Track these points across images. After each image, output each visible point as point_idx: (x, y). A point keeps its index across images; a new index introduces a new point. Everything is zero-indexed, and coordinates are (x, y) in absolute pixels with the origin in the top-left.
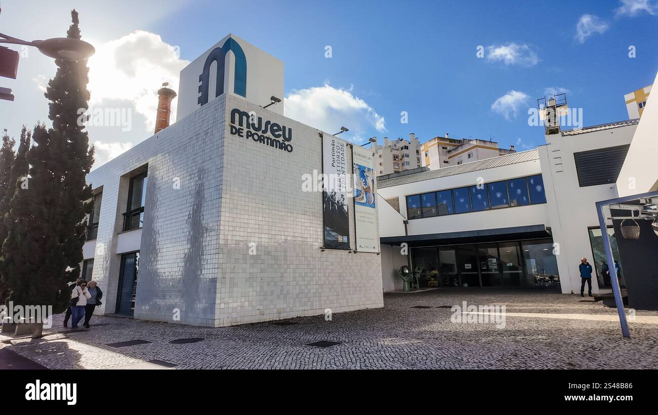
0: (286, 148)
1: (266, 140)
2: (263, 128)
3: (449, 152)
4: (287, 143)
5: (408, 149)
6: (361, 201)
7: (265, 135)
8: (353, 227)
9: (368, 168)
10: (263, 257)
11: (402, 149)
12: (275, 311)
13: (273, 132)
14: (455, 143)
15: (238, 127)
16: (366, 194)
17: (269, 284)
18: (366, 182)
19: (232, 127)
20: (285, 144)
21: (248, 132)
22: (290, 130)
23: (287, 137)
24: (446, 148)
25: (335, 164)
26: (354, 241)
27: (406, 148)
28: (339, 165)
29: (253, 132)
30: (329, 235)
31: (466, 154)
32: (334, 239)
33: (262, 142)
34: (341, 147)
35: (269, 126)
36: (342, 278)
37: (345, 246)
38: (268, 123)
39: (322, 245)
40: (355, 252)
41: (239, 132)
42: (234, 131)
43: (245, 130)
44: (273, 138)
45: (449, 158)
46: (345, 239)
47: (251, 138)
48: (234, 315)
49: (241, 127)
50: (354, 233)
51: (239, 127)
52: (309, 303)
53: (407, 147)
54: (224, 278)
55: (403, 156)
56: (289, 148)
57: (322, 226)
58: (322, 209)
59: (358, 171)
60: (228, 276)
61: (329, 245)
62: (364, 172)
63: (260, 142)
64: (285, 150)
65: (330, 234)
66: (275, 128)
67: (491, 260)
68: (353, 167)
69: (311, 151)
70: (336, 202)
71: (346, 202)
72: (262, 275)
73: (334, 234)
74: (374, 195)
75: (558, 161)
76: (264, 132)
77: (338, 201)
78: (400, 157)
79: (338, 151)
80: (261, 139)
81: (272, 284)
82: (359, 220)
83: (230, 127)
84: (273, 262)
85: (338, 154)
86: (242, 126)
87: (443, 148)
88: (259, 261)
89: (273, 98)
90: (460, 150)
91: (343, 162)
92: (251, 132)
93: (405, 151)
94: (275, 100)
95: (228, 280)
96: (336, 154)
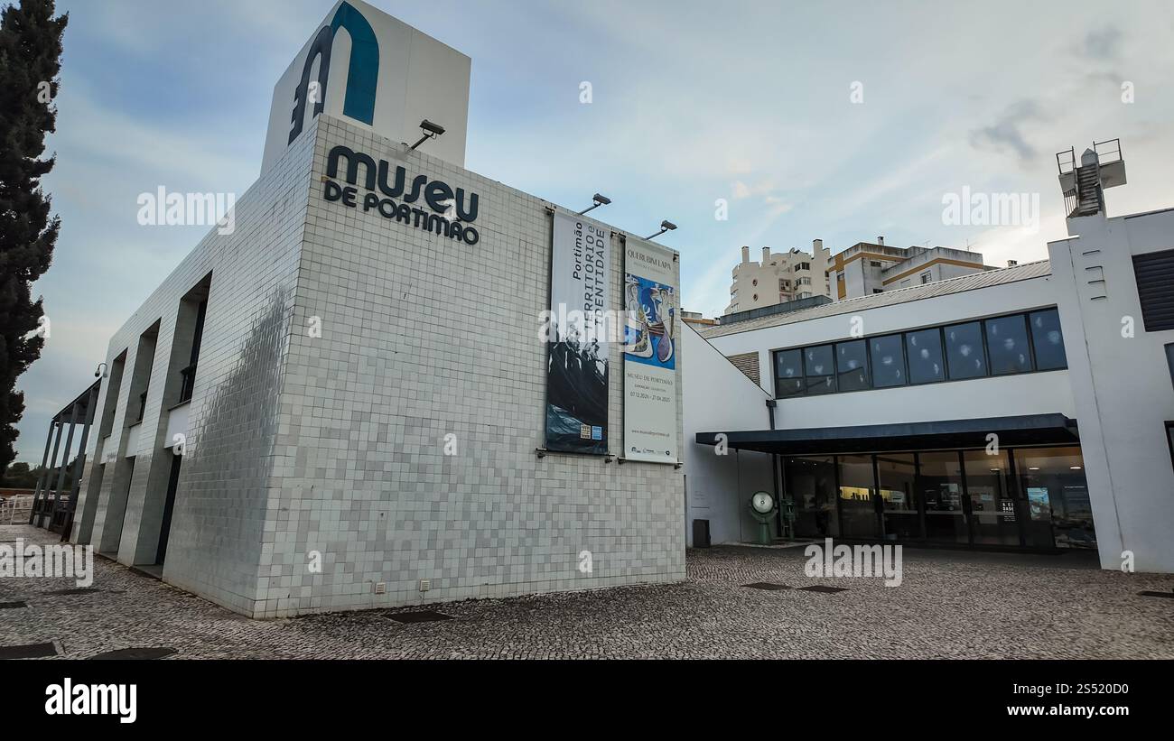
0: (461, 235)
1: (412, 216)
2: (408, 190)
3: (885, 271)
4: (464, 225)
5: (808, 268)
6: (641, 354)
7: (411, 206)
8: (619, 408)
9: (661, 286)
10: (387, 467)
11: (797, 268)
12: (412, 585)
13: (431, 200)
14: (897, 254)
15: (343, 185)
16: (652, 339)
17: (399, 526)
18: (655, 314)
19: (329, 185)
20: (460, 227)
21: (367, 197)
22: (474, 198)
23: (467, 210)
24: (879, 264)
25: (582, 274)
26: (619, 436)
27: (806, 266)
28: (589, 275)
29: (381, 197)
30: (559, 422)
31: (918, 275)
32: (569, 431)
33: (403, 219)
34: (596, 238)
35: (423, 188)
36: (585, 515)
37: (597, 449)
38: (421, 180)
39: (539, 444)
40: (621, 462)
41: (347, 197)
42: (333, 192)
43: (361, 192)
44: (431, 213)
45: (885, 283)
46: (597, 433)
47: (374, 211)
48: (306, 592)
49: (352, 186)
50: (619, 422)
51: (347, 185)
52: (500, 569)
53: (808, 264)
54: (285, 509)
55: (799, 283)
56: (470, 236)
57: (541, 404)
58: (543, 366)
59: (635, 291)
60: (294, 505)
61: (558, 444)
62: (652, 292)
63: (399, 220)
64: (459, 239)
65: (562, 421)
66: (437, 192)
67: (947, 487)
68: (624, 282)
69: (523, 244)
70: (580, 352)
71: (601, 355)
72: (383, 505)
73: (569, 420)
74: (672, 341)
75: (1096, 275)
76: (409, 199)
77: (584, 352)
78: (794, 285)
79: (590, 246)
80: (400, 214)
81: (409, 525)
82: (632, 394)
83: (323, 185)
84: (414, 477)
85: (590, 252)
86: (354, 184)
87: (873, 264)
88: (378, 475)
89: (425, 125)
90: (907, 268)
91: (600, 270)
92: (375, 197)
93: (802, 273)
94: (432, 129)
95: (294, 516)
96: (584, 252)
